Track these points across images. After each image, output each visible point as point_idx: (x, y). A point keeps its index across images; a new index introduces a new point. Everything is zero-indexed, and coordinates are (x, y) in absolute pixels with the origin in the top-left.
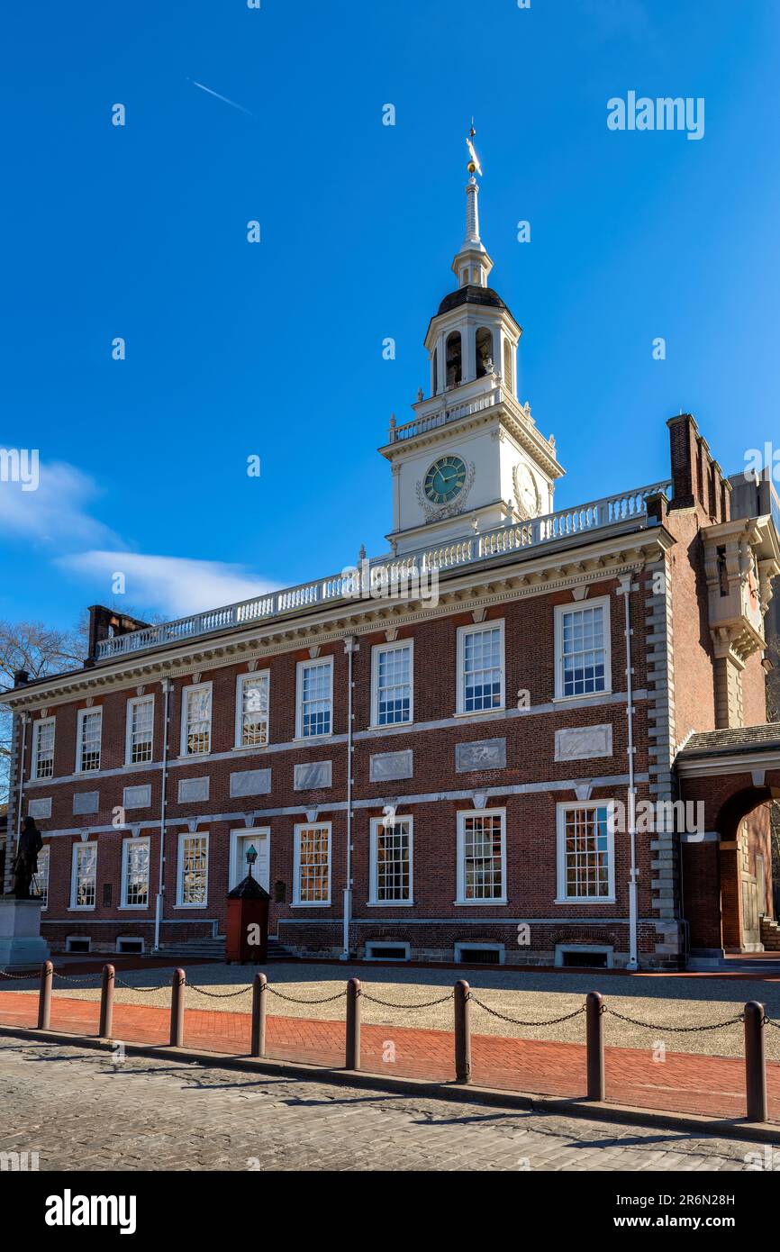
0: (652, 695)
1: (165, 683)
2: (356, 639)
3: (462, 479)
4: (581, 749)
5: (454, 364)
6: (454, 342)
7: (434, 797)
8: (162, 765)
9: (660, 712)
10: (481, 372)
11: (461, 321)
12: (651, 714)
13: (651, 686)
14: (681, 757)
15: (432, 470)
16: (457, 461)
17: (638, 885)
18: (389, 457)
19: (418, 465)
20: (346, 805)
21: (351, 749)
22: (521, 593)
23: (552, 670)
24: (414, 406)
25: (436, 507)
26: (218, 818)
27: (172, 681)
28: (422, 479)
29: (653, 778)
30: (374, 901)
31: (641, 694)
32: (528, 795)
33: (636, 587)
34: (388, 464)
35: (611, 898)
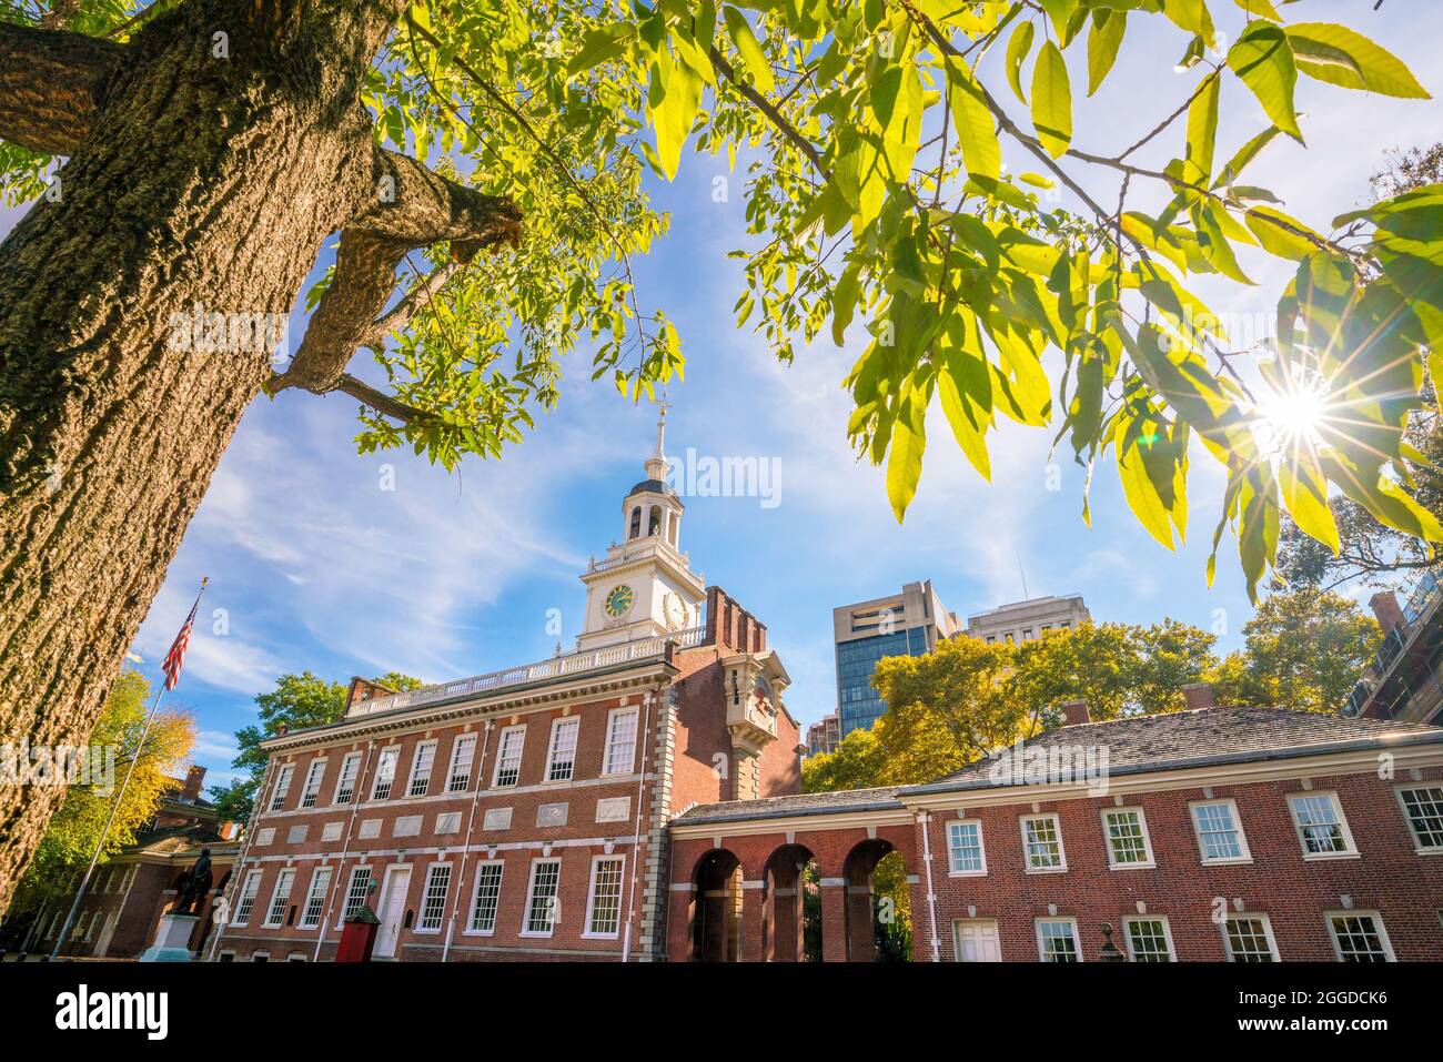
0: (656, 777)
1: (371, 743)
2: (493, 721)
3: (629, 601)
4: (611, 814)
5: (635, 526)
6: (637, 512)
7: (519, 846)
8: (354, 807)
9: (659, 790)
10: (651, 533)
11: (644, 501)
12: (654, 791)
13: (655, 771)
14: (671, 824)
15: (612, 594)
16: (628, 589)
17: (632, 924)
18: (587, 582)
19: (604, 589)
20: (464, 849)
21: (475, 804)
22: (591, 699)
23: (602, 754)
24: (608, 550)
25: (611, 619)
26: (382, 853)
27: (376, 742)
28: (605, 598)
29: (650, 839)
30: (469, 931)
31: (649, 776)
32: (576, 848)
33: (654, 700)
34: (585, 586)
35: (616, 934)
